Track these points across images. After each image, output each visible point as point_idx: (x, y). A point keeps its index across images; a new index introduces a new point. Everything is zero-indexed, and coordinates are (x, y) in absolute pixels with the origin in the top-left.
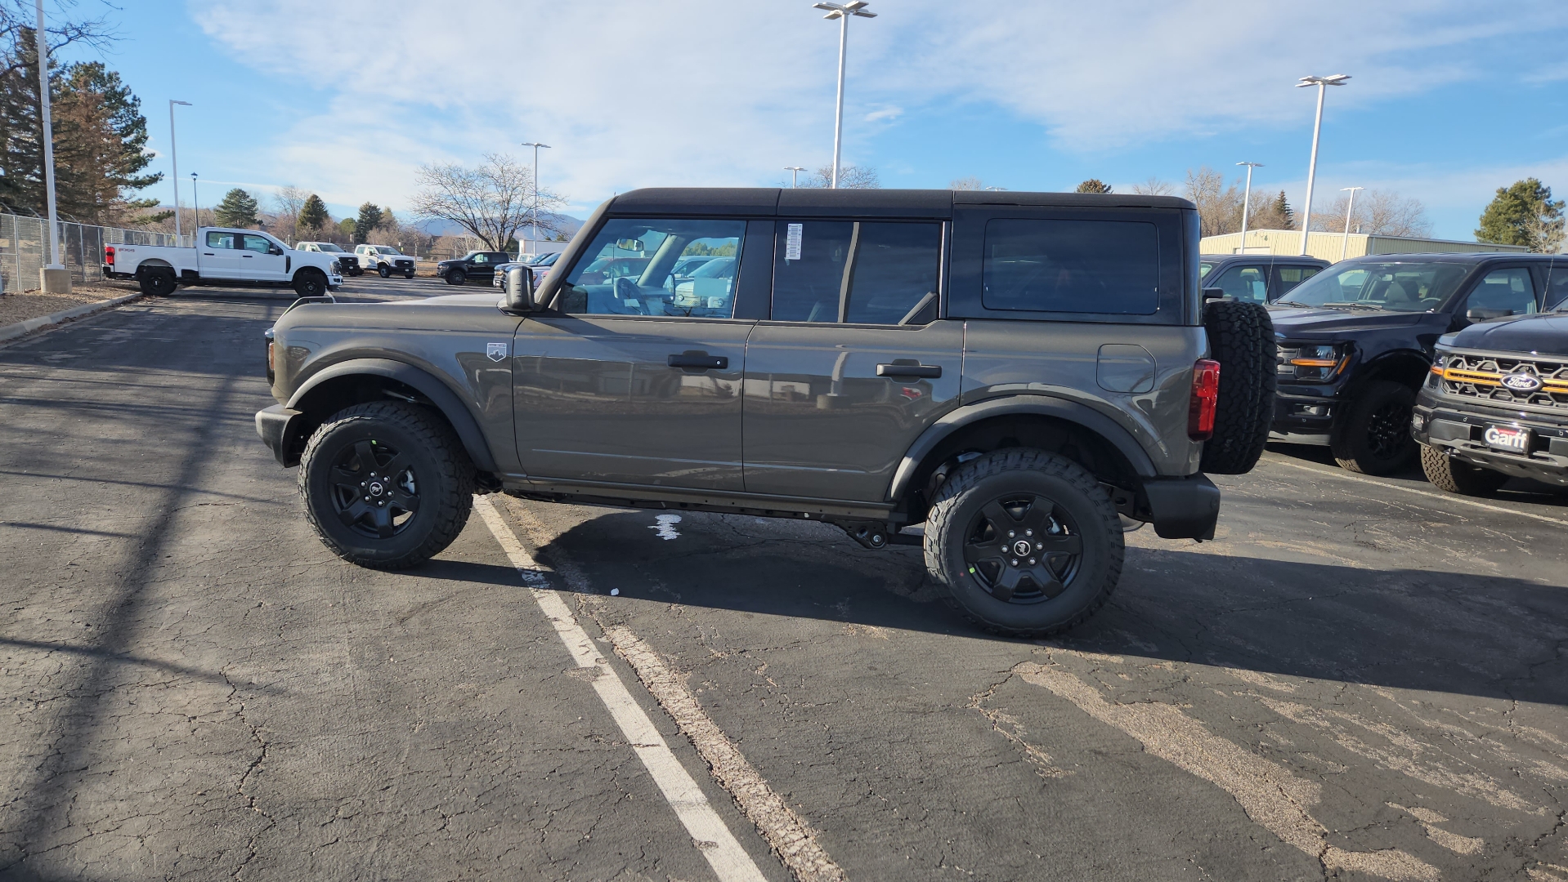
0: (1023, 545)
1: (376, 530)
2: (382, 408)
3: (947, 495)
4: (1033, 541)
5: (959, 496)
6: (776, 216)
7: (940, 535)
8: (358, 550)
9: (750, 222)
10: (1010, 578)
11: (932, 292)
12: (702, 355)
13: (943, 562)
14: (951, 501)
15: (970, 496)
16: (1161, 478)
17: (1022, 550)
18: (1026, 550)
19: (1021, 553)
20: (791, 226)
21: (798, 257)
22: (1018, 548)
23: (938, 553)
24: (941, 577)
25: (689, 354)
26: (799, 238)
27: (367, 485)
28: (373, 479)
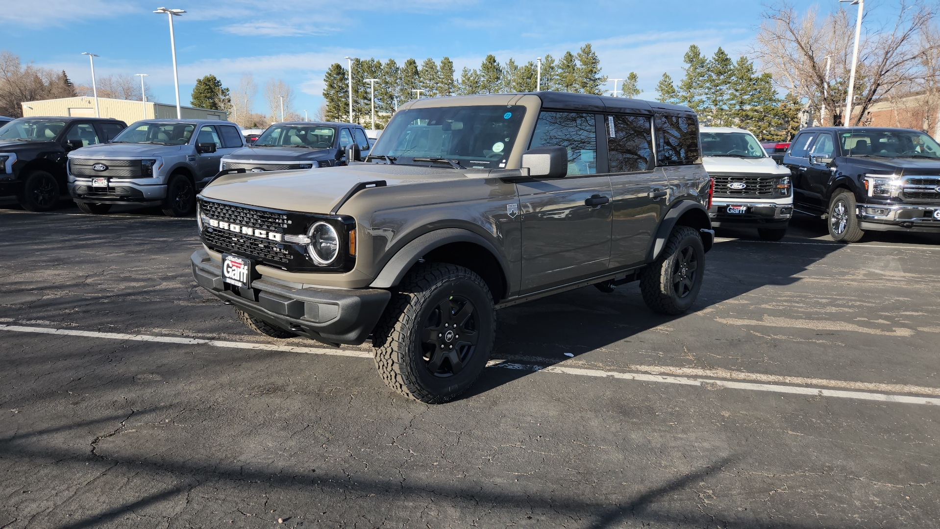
1: (448, 369)
4: (686, 267)
6: (605, 112)
12: (598, 196)
15: (678, 251)
17: (684, 273)
20: (610, 118)
21: (614, 136)
22: (683, 271)
23: (669, 283)
25: (593, 197)
26: (613, 125)
27: (443, 334)
28: (448, 328)
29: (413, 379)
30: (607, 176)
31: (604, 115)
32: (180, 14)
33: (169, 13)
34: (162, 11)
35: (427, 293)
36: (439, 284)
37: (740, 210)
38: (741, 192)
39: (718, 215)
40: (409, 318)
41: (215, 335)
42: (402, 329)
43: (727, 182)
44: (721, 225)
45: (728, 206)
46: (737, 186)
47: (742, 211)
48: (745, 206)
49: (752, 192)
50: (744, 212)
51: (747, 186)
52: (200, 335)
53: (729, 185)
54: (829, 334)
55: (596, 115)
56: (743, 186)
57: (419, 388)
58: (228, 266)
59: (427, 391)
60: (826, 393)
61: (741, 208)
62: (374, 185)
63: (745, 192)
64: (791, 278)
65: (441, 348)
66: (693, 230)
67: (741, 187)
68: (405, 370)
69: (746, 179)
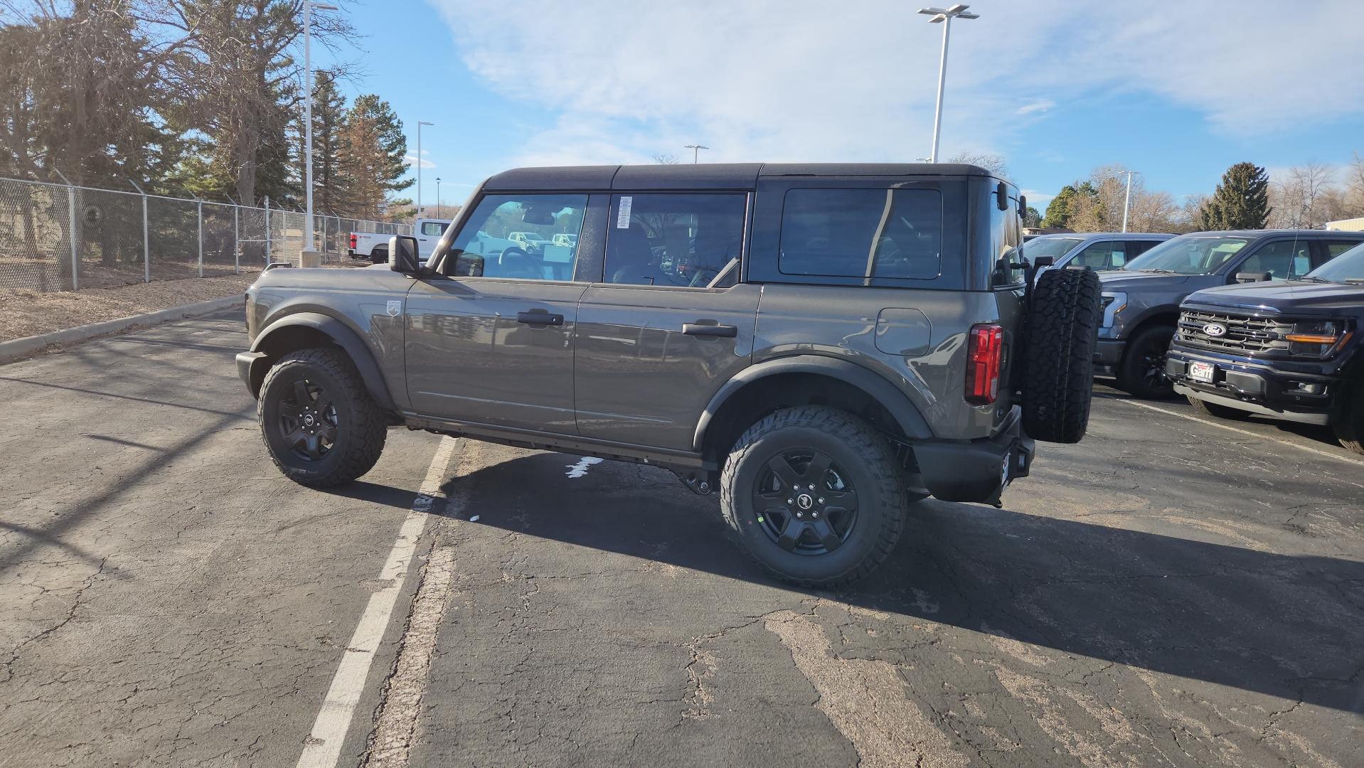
0: (805, 498)
1: (307, 453)
2: (313, 353)
3: (737, 447)
4: (815, 496)
5: (746, 449)
6: (611, 190)
7: (731, 483)
8: (294, 470)
9: (591, 196)
10: (794, 529)
11: (737, 258)
12: (543, 312)
13: (733, 510)
14: (740, 452)
15: (756, 448)
16: (934, 439)
17: (805, 503)
18: (808, 503)
19: (804, 506)
20: (623, 199)
21: (627, 226)
22: (801, 501)
23: (729, 501)
24: (733, 524)
25: (533, 312)
26: (629, 208)
27: (304, 416)
28: (307, 412)
30: (588, 286)
31: (612, 195)
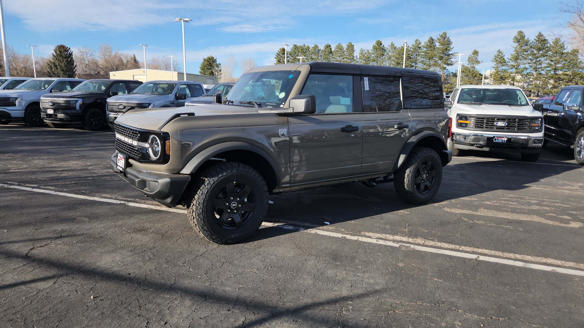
4: (426, 174)
6: (361, 74)
10: (422, 186)
12: (351, 127)
15: (418, 163)
19: (424, 178)
20: (365, 78)
21: (368, 89)
22: (424, 176)
25: (347, 126)
26: (368, 82)
27: (230, 204)
28: (233, 201)
29: (206, 229)
30: (360, 114)
31: (361, 76)
32: (188, 21)
33: (182, 21)
34: (179, 20)
35: (216, 179)
36: (225, 174)
37: (502, 140)
38: (504, 128)
39: (487, 143)
40: (203, 193)
41: (132, 199)
42: (198, 198)
43: (494, 121)
44: (490, 150)
45: (494, 137)
46: (501, 124)
47: (504, 141)
48: (506, 137)
49: (513, 128)
50: (505, 142)
51: (508, 124)
52: (125, 199)
53: (495, 123)
54: (517, 223)
55: (354, 76)
56: (505, 124)
57: (210, 234)
58: (119, 160)
59: (216, 236)
60: (482, 258)
61: (504, 139)
62: (187, 115)
63: (507, 128)
64: (522, 186)
65: (229, 212)
66: (431, 150)
67: (503, 125)
68: (200, 223)
69: (508, 120)
